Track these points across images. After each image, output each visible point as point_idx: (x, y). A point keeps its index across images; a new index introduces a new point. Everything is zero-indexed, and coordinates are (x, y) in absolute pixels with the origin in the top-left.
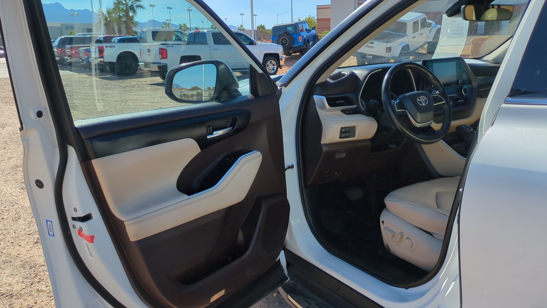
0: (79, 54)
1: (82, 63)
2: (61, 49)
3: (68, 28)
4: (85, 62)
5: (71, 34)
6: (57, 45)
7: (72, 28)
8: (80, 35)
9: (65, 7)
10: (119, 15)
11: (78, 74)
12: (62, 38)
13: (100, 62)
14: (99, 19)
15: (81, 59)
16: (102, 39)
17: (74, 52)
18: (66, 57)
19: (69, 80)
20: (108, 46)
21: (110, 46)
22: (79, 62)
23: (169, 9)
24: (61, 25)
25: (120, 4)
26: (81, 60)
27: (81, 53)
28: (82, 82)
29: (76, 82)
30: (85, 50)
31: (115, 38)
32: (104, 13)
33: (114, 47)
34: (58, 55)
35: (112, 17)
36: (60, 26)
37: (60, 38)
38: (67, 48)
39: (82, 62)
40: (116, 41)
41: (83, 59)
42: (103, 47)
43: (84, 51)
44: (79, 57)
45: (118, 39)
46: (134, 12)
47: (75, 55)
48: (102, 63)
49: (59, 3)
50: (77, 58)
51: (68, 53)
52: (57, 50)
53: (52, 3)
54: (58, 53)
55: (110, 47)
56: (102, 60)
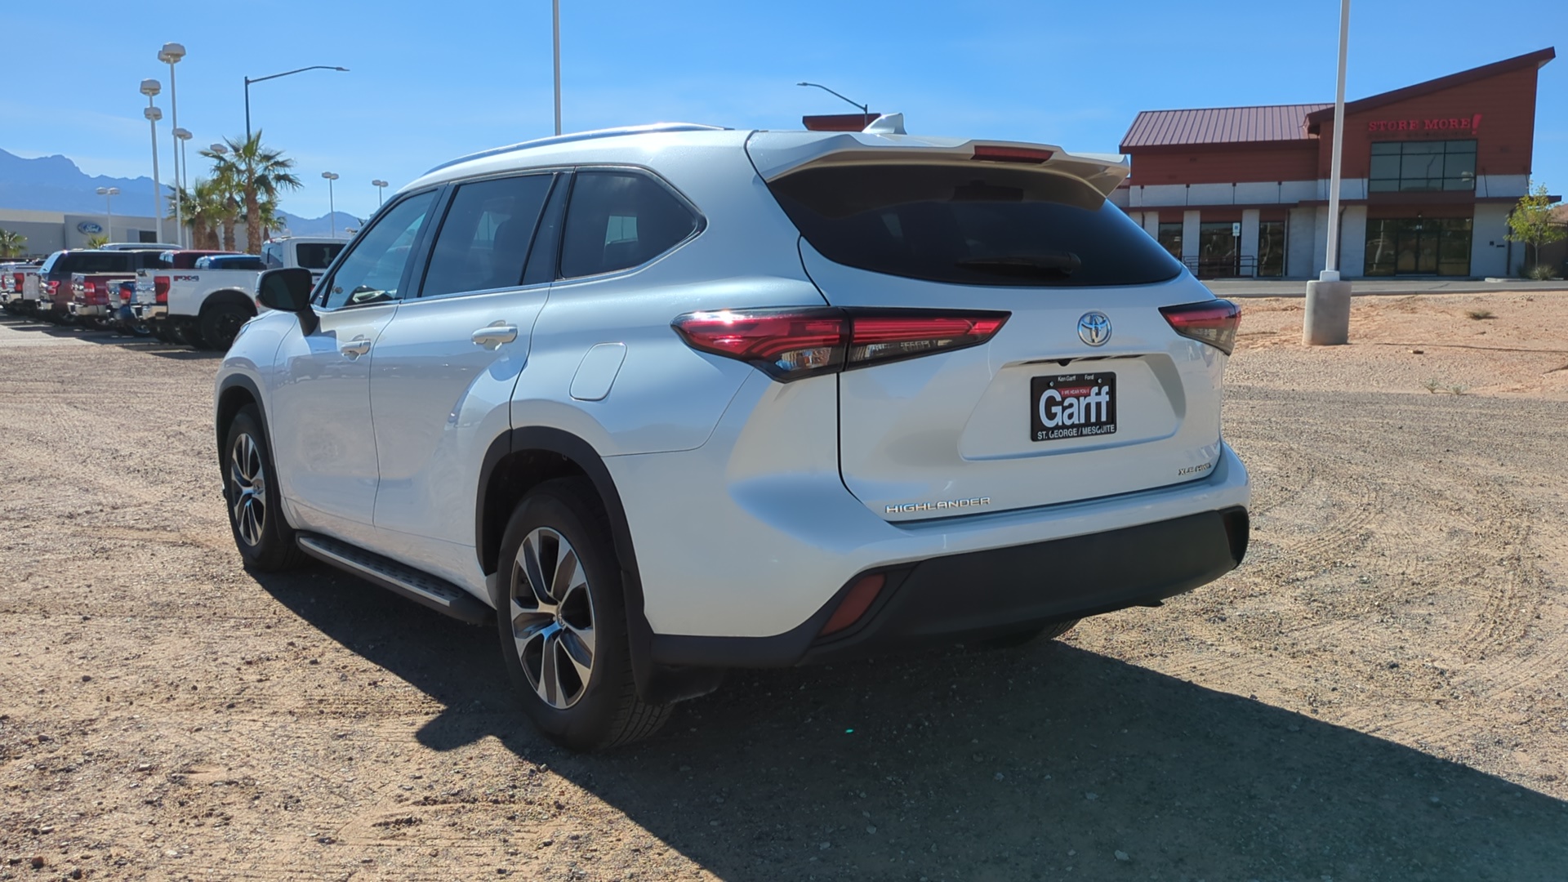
0: (105, 296)
1: (113, 317)
2: (58, 283)
3: (85, 227)
4: (118, 316)
5: (93, 244)
6: (48, 271)
7: (96, 230)
8: (115, 249)
9: (81, 170)
10: (231, 198)
11: (99, 345)
12: (62, 255)
13: (158, 314)
14: (173, 207)
15: (109, 307)
16: (170, 260)
17: (93, 290)
18: (70, 304)
19: (73, 357)
20: (181, 277)
21: (187, 275)
22: (105, 317)
23: (378, 187)
24: (65, 221)
25: (231, 170)
26: (109, 311)
27: (111, 292)
28: (106, 361)
29: (91, 361)
30: (121, 285)
31: (202, 258)
32: (188, 191)
33: (197, 278)
34: (49, 299)
35: (210, 203)
36: (63, 222)
37: (59, 253)
38: (76, 280)
39: (111, 315)
40: (206, 264)
41: (114, 307)
42: (168, 278)
43: (118, 289)
44: (104, 304)
45: (211, 261)
46: (270, 190)
47: (94, 299)
48: (163, 318)
49: (66, 157)
50: (99, 306)
51: (76, 293)
52: (49, 284)
53: (43, 156)
54: (49, 291)
55: (187, 278)
56: (163, 309)
